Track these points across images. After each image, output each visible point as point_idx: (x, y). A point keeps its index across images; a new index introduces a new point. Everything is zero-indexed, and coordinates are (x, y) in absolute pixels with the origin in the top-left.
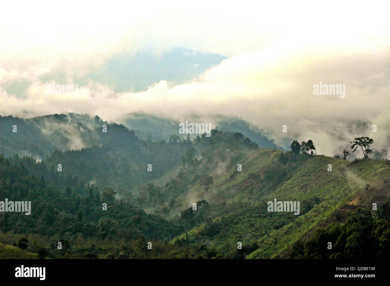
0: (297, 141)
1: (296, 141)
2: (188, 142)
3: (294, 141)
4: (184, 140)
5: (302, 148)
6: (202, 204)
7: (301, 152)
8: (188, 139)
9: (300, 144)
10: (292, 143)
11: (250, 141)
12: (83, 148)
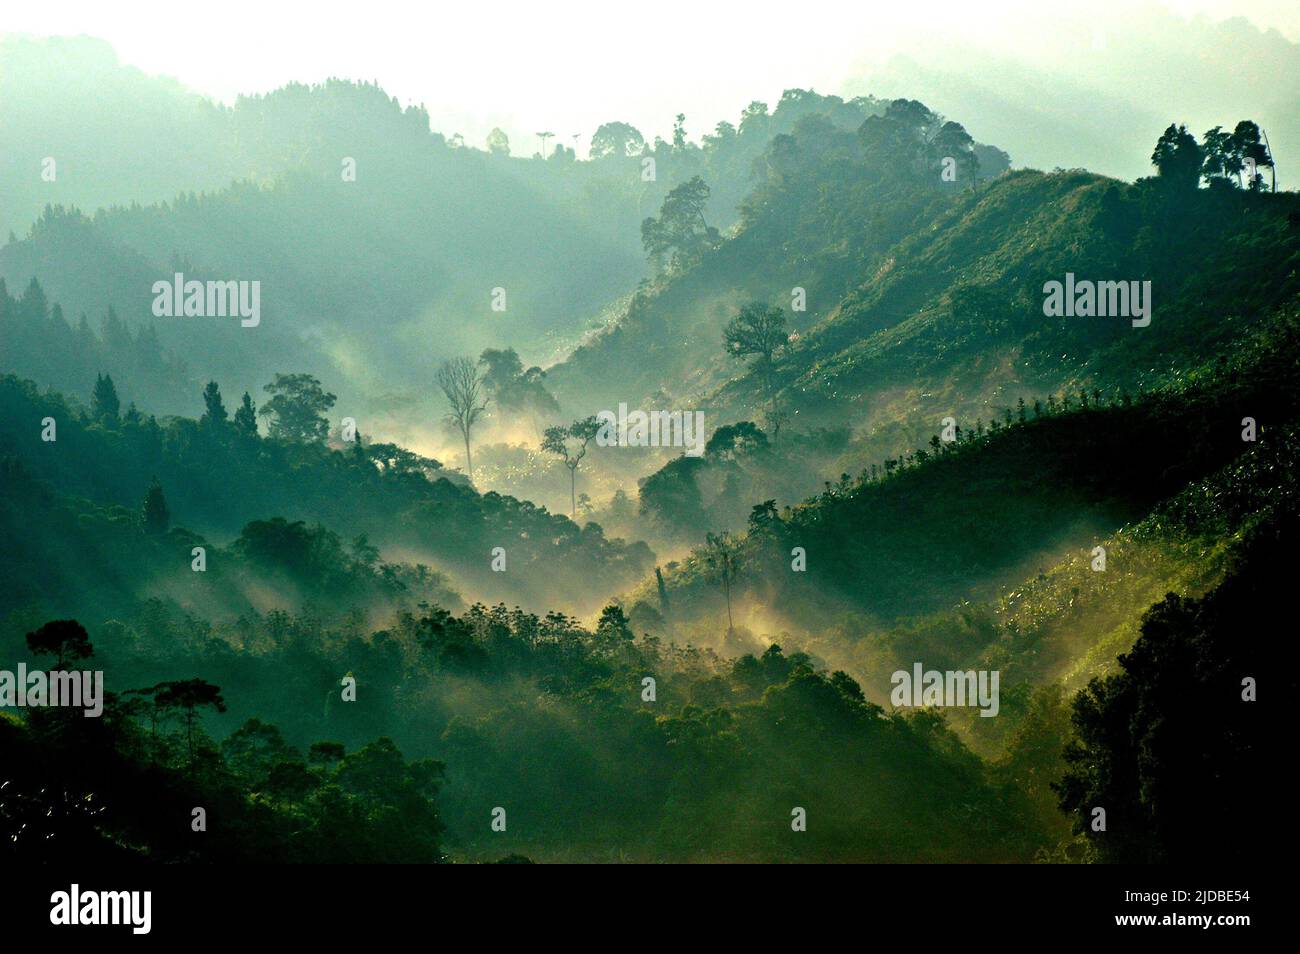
0: (1182, 128)
1: (1178, 127)
2: (676, 153)
3: (1171, 130)
4: (661, 145)
5: (1207, 158)
6: (739, 440)
7: (1203, 179)
8: (679, 140)
9: (1200, 141)
10: (1161, 139)
11: (969, 139)
12: (182, 195)
